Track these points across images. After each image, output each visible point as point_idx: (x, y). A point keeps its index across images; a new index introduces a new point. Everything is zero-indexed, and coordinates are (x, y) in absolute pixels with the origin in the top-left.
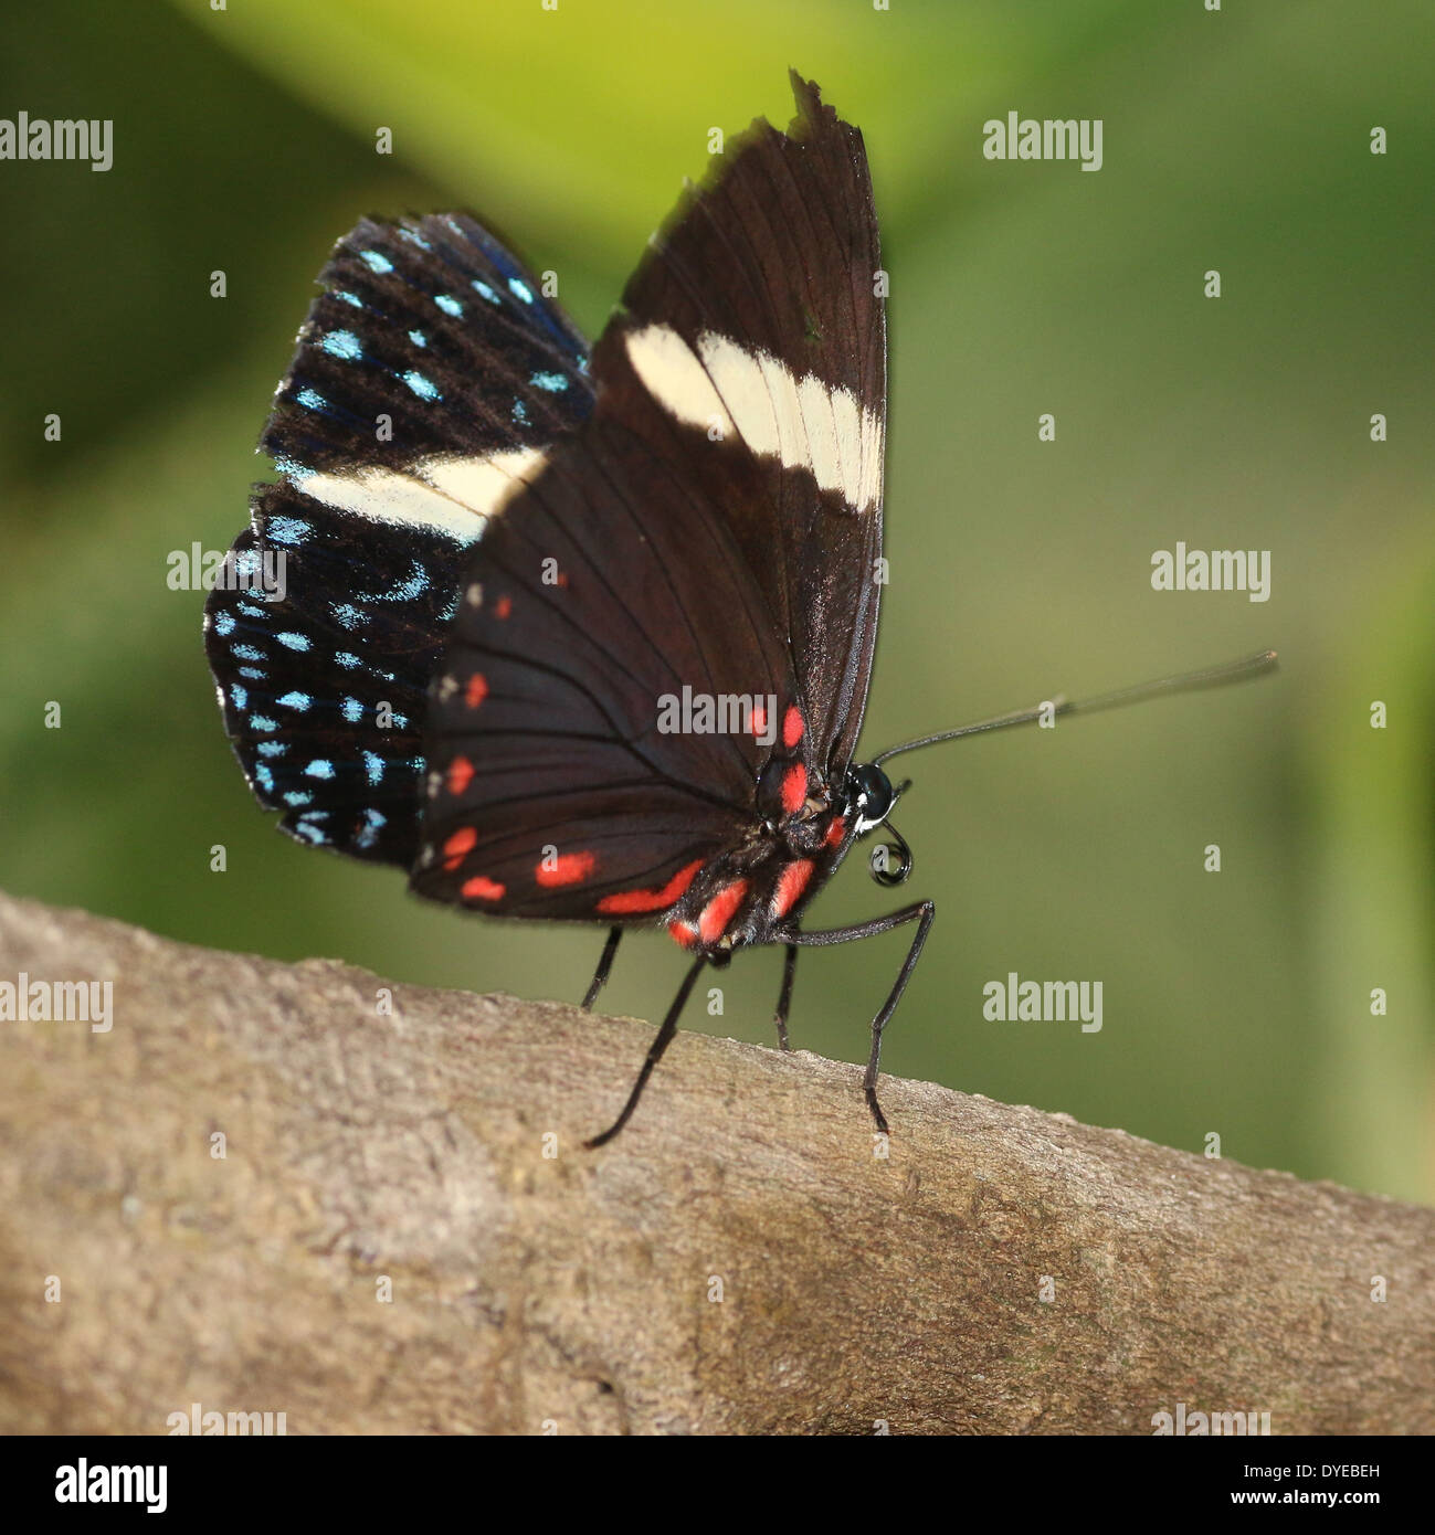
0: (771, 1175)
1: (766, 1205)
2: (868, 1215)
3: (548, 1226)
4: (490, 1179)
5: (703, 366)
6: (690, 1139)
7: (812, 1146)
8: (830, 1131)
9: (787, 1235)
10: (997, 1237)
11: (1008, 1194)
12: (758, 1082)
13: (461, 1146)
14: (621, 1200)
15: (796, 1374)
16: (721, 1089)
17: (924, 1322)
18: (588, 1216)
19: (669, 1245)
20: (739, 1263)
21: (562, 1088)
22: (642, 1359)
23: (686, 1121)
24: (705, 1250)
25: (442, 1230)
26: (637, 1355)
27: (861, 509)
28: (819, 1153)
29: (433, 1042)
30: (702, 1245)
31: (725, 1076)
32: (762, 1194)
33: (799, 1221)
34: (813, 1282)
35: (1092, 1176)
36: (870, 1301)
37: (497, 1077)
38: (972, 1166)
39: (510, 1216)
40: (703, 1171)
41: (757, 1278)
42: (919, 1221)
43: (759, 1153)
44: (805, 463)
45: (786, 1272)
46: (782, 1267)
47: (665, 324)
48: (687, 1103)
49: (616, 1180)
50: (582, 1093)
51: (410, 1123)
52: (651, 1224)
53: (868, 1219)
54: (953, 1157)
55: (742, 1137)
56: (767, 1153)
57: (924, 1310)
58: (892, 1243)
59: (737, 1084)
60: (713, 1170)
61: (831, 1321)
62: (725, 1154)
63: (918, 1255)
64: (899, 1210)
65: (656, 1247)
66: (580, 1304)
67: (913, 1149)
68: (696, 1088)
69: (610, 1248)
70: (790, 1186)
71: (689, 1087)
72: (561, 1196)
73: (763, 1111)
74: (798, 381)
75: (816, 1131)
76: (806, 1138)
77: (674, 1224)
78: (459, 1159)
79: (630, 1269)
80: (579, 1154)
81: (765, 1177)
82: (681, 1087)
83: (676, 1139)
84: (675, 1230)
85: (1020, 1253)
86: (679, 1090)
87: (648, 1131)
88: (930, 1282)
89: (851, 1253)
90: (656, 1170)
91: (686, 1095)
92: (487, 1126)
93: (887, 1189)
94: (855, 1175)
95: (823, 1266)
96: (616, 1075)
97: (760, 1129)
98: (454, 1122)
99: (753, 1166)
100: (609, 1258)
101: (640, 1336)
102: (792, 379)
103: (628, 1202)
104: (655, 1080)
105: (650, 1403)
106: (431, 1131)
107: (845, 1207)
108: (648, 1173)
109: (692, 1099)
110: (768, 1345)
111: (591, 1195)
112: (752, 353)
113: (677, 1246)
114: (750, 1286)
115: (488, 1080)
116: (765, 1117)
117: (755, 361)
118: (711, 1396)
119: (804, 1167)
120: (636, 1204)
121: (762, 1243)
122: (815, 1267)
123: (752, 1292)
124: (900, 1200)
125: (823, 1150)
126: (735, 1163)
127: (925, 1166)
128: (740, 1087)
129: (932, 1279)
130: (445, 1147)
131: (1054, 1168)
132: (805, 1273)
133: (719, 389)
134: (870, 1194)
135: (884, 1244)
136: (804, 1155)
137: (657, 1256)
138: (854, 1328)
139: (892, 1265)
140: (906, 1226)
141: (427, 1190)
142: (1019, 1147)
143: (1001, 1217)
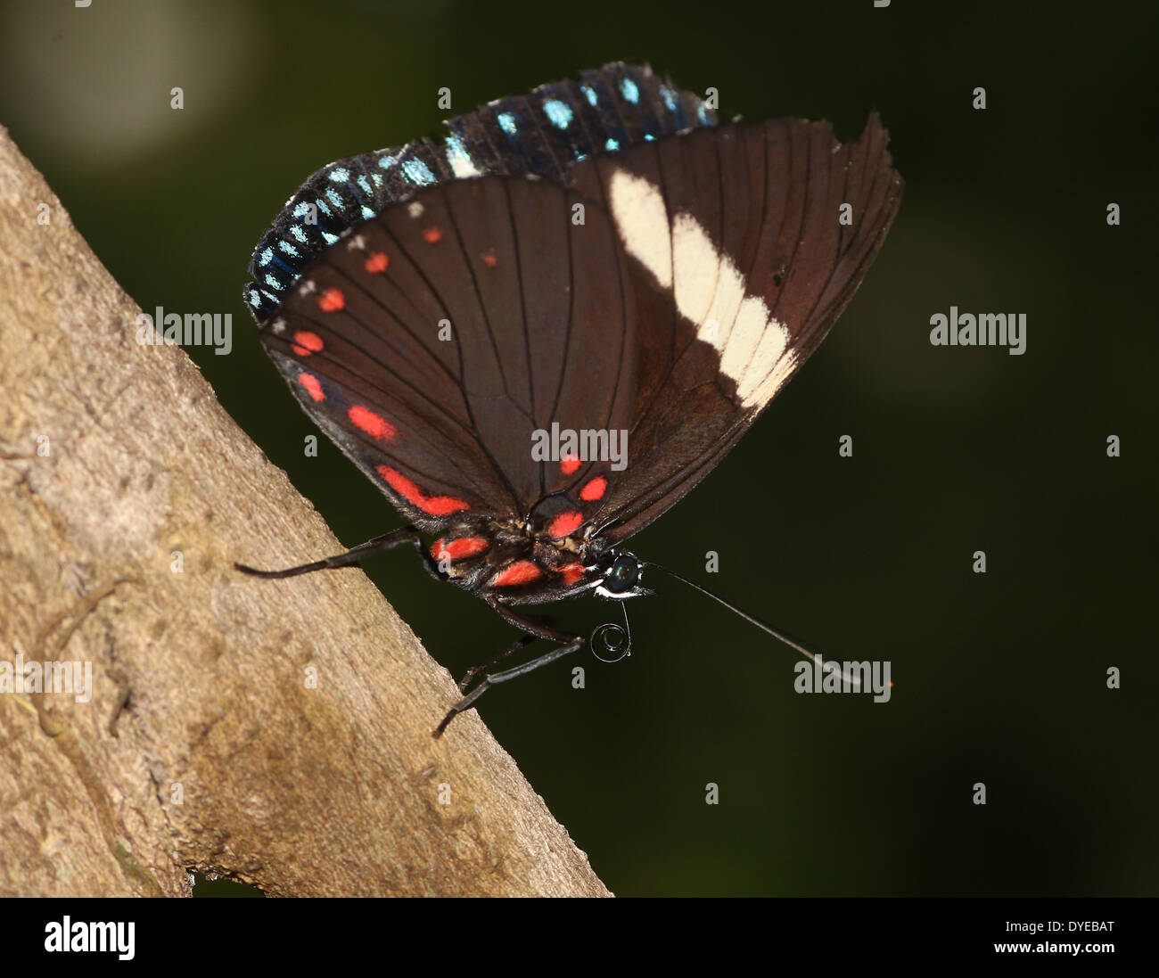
0: (342, 688)
1: (323, 700)
2: (383, 763)
3: (167, 580)
4: (156, 525)
5: (671, 231)
6: (308, 624)
7: (384, 698)
8: (404, 701)
9: (320, 726)
10: (458, 853)
11: (487, 835)
12: (386, 639)
13: (152, 492)
14: (230, 612)
15: (262, 812)
16: (357, 620)
17: (370, 859)
18: (200, 599)
19: (237, 661)
20: (274, 712)
21: (254, 528)
22: (164, 708)
23: (317, 614)
24: (258, 686)
25: (93, 518)
26: (163, 702)
27: (745, 404)
28: (384, 705)
29: (197, 434)
30: (259, 682)
31: (367, 618)
32: (326, 692)
33: (336, 727)
34: (313, 767)
35: (555, 880)
36: (344, 813)
37: (217, 486)
38: (478, 801)
39: (148, 553)
40: (299, 646)
41: (279, 732)
42: (414, 796)
43: (346, 670)
44: (718, 346)
45: (301, 745)
46: (301, 740)
47: (656, 187)
48: (326, 606)
49: (239, 602)
50: (264, 542)
51: (133, 452)
52: (236, 641)
53: (382, 767)
54: (471, 786)
55: (343, 652)
56: (351, 675)
57: (376, 851)
58: (386, 793)
59: (371, 628)
60: (306, 651)
61: (307, 800)
62: (323, 651)
63: (396, 815)
64: (406, 780)
65: (228, 654)
66: (148, 640)
67: (449, 759)
68: (341, 605)
69: (196, 628)
70: (349, 704)
71: (337, 601)
72: (193, 574)
73: (371, 653)
74: (747, 295)
75: (394, 693)
76: (385, 690)
77: (251, 655)
78: (145, 497)
79: (199, 651)
80: (227, 566)
81: (337, 686)
82: (331, 596)
83: (300, 617)
84: (248, 658)
85: (465, 873)
86: (328, 596)
87: (286, 597)
88: (392, 838)
89: (354, 775)
90: (269, 618)
91: (330, 602)
92: (182, 500)
93: (410, 762)
94: (395, 736)
95: (329, 764)
96: (297, 554)
97: (360, 660)
98: (163, 478)
99: (335, 674)
100: (191, 633)
101: (174, 693)
102: (743, 291)
103: (234, 617)
104: (317, 576)
105: (148, 738)
106: (142, 467)
107: (374, 747)
108: (262, 615)
109: (332, 607)
110: (254, 775)
111: (214, 591)
112: (720, 253)
113: (241, 667)
114: (270, 732)
115: (211, 482)
116: (369, 658)
117: (718, 260)
118: (194, 773)
119: (367, 704)
120: (237, 622)
121: (299, 715)
122: (322, 760)
123: (269, 736)
124: (411, 774)
125: (389, 708)
126: (324, 661)
127: (447, 773)
128: (371, 631)
129: (395, 837)
130: (142, 483)
131: (533, 853)
132: (312, 757)
133: (675, 253)
134: (395, 754)
135: (380, 790)
136: (374, 696)
137: (223, 659)
138: (320, 818)
139: (374, 806)
140: (402, 792)
141: (106, 492)
142: (522, 823)
143: (471, 844)
